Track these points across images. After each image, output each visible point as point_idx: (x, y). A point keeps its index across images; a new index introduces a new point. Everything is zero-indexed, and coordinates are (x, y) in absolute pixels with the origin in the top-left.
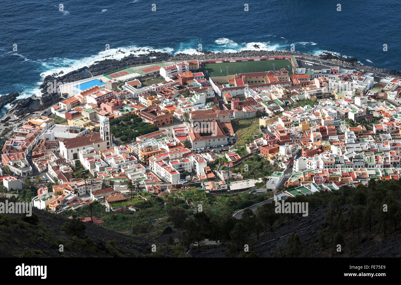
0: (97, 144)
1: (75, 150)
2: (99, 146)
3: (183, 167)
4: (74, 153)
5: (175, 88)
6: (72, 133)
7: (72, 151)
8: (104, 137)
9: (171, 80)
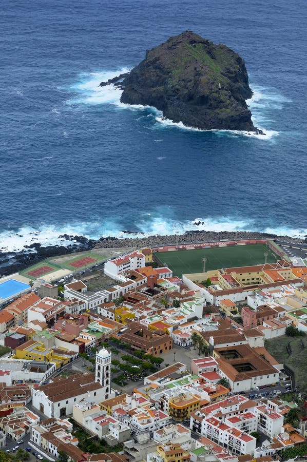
0: (93, 392)
1: (63, 403)
2: (95, 394)
3: (246, 425)
4: (61, 407)
5: (144, 293)
6: (37, 372)
7: (59, 405)
8: (103, 381)
9: (129, 280)
